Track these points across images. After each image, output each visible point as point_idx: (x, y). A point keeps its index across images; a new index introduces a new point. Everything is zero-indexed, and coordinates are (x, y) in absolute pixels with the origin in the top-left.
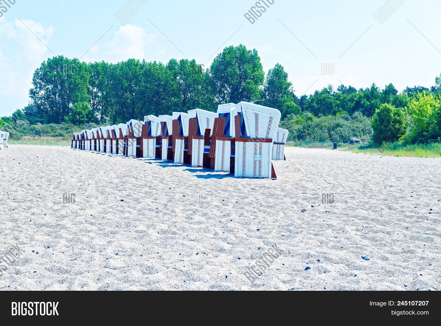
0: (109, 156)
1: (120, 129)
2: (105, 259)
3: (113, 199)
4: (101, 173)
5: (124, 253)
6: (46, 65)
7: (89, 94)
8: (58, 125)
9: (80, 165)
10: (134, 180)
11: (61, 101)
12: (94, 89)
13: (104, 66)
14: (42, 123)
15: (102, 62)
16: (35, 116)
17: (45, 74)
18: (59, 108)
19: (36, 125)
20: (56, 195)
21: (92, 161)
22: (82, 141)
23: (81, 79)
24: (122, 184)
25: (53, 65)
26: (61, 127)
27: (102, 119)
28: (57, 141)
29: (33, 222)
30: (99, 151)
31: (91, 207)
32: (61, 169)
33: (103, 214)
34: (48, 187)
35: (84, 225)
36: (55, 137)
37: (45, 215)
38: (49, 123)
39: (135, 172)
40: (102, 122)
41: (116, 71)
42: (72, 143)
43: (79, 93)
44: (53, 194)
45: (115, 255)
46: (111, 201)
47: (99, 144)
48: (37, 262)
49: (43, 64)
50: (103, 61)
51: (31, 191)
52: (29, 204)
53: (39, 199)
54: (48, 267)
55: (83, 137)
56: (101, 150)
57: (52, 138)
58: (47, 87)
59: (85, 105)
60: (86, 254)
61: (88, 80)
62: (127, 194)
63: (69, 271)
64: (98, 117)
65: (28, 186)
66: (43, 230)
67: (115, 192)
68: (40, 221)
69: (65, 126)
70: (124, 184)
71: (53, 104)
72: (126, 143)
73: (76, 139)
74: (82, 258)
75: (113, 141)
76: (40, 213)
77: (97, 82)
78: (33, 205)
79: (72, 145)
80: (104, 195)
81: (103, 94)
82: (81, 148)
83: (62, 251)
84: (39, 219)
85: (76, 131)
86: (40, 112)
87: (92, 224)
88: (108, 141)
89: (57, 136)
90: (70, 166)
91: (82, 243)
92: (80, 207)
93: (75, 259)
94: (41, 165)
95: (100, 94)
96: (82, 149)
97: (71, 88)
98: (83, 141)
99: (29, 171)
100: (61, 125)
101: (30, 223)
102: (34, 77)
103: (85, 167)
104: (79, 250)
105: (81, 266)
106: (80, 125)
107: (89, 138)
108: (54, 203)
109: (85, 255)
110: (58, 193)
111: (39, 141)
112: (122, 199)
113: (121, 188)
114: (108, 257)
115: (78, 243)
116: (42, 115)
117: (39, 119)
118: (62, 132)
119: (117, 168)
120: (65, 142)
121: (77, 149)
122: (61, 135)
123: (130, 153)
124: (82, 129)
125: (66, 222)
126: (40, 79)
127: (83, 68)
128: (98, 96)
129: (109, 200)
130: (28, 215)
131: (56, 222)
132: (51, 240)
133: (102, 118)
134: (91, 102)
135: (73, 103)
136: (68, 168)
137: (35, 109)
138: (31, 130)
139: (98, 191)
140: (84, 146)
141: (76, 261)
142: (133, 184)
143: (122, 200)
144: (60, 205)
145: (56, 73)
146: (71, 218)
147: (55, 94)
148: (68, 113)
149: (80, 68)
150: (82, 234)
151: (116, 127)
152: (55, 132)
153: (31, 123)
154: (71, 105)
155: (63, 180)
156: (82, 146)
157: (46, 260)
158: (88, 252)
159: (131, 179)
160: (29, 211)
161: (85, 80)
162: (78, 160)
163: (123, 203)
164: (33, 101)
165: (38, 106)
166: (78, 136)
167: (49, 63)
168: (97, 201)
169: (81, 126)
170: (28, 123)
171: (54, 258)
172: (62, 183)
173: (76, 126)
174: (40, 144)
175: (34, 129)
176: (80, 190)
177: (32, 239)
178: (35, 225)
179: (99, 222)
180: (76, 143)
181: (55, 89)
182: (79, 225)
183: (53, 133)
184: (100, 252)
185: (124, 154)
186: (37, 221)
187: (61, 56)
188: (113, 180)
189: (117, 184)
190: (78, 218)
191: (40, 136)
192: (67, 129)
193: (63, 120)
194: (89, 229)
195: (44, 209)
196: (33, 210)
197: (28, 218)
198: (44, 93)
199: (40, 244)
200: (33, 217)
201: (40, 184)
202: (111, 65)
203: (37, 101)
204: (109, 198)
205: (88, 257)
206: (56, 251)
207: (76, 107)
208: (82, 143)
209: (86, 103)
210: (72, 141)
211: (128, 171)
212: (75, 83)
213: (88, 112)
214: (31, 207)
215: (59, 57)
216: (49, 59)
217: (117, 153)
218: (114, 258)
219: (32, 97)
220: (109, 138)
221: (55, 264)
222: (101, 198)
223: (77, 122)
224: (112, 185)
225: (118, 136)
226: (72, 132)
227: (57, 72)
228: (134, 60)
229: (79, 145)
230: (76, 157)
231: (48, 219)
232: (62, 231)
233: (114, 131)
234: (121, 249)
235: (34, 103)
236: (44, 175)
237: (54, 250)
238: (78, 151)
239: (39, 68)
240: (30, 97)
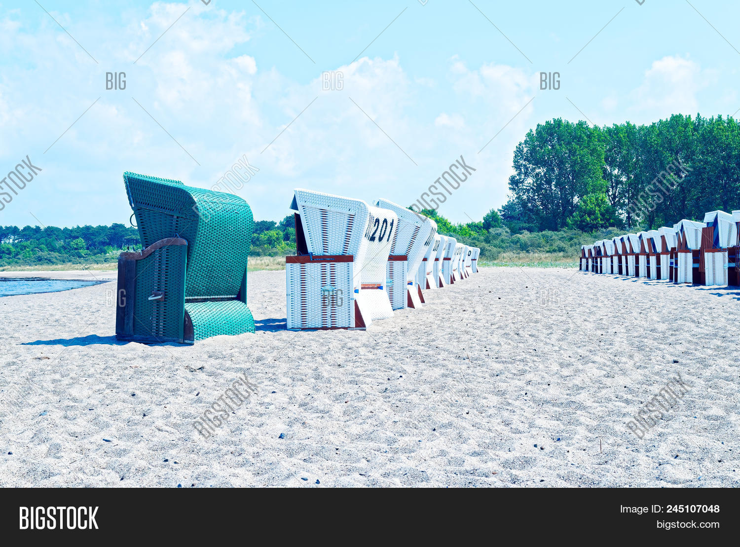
0: (645, 283)
1: (663, 237)
2: (657, 465)
3: (659, 358)
4: (635, 314)
5: (688, 456)
6: (535, 135)
7: (605, 180)
8: (556, 232)
9: (597, 300)
10: (693, 325)
11: (559, 193)
12: (614, 169)
13: (630, 130)
14: (530, 230)
15: (626, 125)
16: (519, 219)
17: (533, 151)
18: (558, 205)
19: (521, 234)
20: (562, 352)
21: (617, 292)
22: (596, 259)
23: (591, 155)
24: (673, 332)
25: (546, 135)
26: (560, 236)
27: (629, 221)
28: (556, 261)
29: (531, 396)
30: (627, 274)
31: (624, 372)
32: (567, 308)
33: (645, 386)
34: (548, 337)
35: (615, 403)
36: (551, 253)
37: (549, 385)
38: (541, 230)
39: (693, 311)
40: (629, 226)
41: (651, 138)
42: (581, 262)
43: (589, 179)
44: (558, 349)
45: (673, 459)
46: (656, 363)
47: (627, 263)
48: (544, 464)
49: (529, 135)
50: (628, 123)
51: (521, 345)
52: (521, 366)
53: (535, 359)
54: (562, 473)
55: (598, 252)
56: (629, 274)
57: (547, 255)
58: (537, 171)
59: (600, 198)
60: (624, 453)
61: (603, 157)
62: (683, 350)
63: (597, 482)
64: (622, 217)
65: (516, 336)
66: (547, 409)
67: (662, 346)
68: (541, 395)
69: (568, 234)
70: (677, 333)
71: (547, 198)
72: (674, 261)
73: (587, 255)
74: (617, 461)
75: (650, 257)
76: (540, 381)
77: (619, 159)
78: (527, 368)
79: (581, 265)
80: (643, 352)
81: (629, 178)
82: (596, 270)
83: (582, 447)
84: (539, 392)
85: (587, 242)
86: (526, 213)
87: (627, 402)
88: (642, 259)
89: (554, 251)
90: (582, 302)
91: (614, 434)
92: (605, 373)
93: (606, 462)
94: (534, 301)
95: (624, 179)
96: (597, 272)
97: (575, 171)
98: (599, 259)
99: (516, 310)
100: (562, 233)
101: (525, 398)
102: (515, 157)
103: (606, 302)
104: (610, 447)
105: (616, 475)
106: (592, 232)
107: (609, 254)
108: (562, 365)
109: (620, 456)
110: (565, 348)
111: (527, 260)
112: (675, 359)
113: (672, 339)
114: (661, 461)
115: (608, 435)
116: (530, 217)
117: (526, 225)
118: (562, 245)
119: (661, 304)
120: (569, 260)
121: (590, 273)
122: (561, 250)
123: (681, 277)
124: (597, 238)
125: (583, 397)
126: (525, 160)
127: (594, 137)
128: (621, 182)
129: (654, 361)
130: (521, 383)
131: (568, 397)
132: (562, 427)
133: (629, 218)
134: (610, 193)
135: (581, 196)
136: (577, 306)
137: (519, 209)
138: (513, 243)
139: (632, 344)
140: (601, 267)
141: (608, 466)
142: (693, 333)
143: (675, 362)
144: (571, 368)
145: (550, 147)
146: (592, 390)
147: (549, 182)
148: (571, 213)
149: (589, 137)
150: (613, 419)
151: (655, 234)
152: (552, 245)
153: (514, 231)
154: (576, 199)
155: (572, 326)
156: (597, 267)
157: (559, 461)
158: (626, 451)
159: (688, 324)
160: (522, 377)
161: (599, 156)
162: (592, 291)
163: (678, 366)
164: (516, 196)
165: (524, 204)
166: (590, 251)
167: (539, 133)
168: (632, 362)
169: (594, 233)
170: (509, 231)
171: (570, 459)
172: (570, 331)
173: (585, 234)
174: (529, 265)
175: (518, 242)
176: (602, 344)
177: (531, 425)
178: (534, 401)
179: (639, 399)
180: (587, 262)
181: (550, 175)
182: (605, 403)
183: (548, 247)
184: (647, 451)
185: (671, 278)
186: (537, 395)
187: (558, 119)
188: (656, 326)
189: (664, 333)
190: (604, 391)
191: (528, 251)
192: (571, 239)
193: (565, 224)
194: (624, 411)
195: (546, 375)
196: (529, 377)
197: (522, 389)
198: (532, 182)
199: (545, 433)
200: (529, 388)
201: (535, 332)
202: (641, 129)
203: (521, 194)
204: (652, 357)
205: (627, 460)
206: (572, 447)
207: (585, 202)
208: (597, 263)
209: (601, 196)
210: (581, 259)
211: (680, 310)
212: (581, 161)
213: (604, 210)
214: (525, 371)
215: (554, 120)
216: (538, 125)
217: (659, 277)
218: (672, 463)
219: (514, 189)
220: (643, 251)
221: (574, 469)
222: (638, 357)
223: (587, 228)
224: (656, 335)
225: (659, 249)
226: (580, 244)
227: (552, 146)
228: (680, 116)
229: (593, 266)
230: (590, 285)
231: (553, 392)
232: (578, 412)
233: (651, 241)
234: (682, 448)
235: (517, 198)
236: (539, 317)
237: (568, 445)
238: (591, 276)
239: (523, 142)
240: (510, 189)
